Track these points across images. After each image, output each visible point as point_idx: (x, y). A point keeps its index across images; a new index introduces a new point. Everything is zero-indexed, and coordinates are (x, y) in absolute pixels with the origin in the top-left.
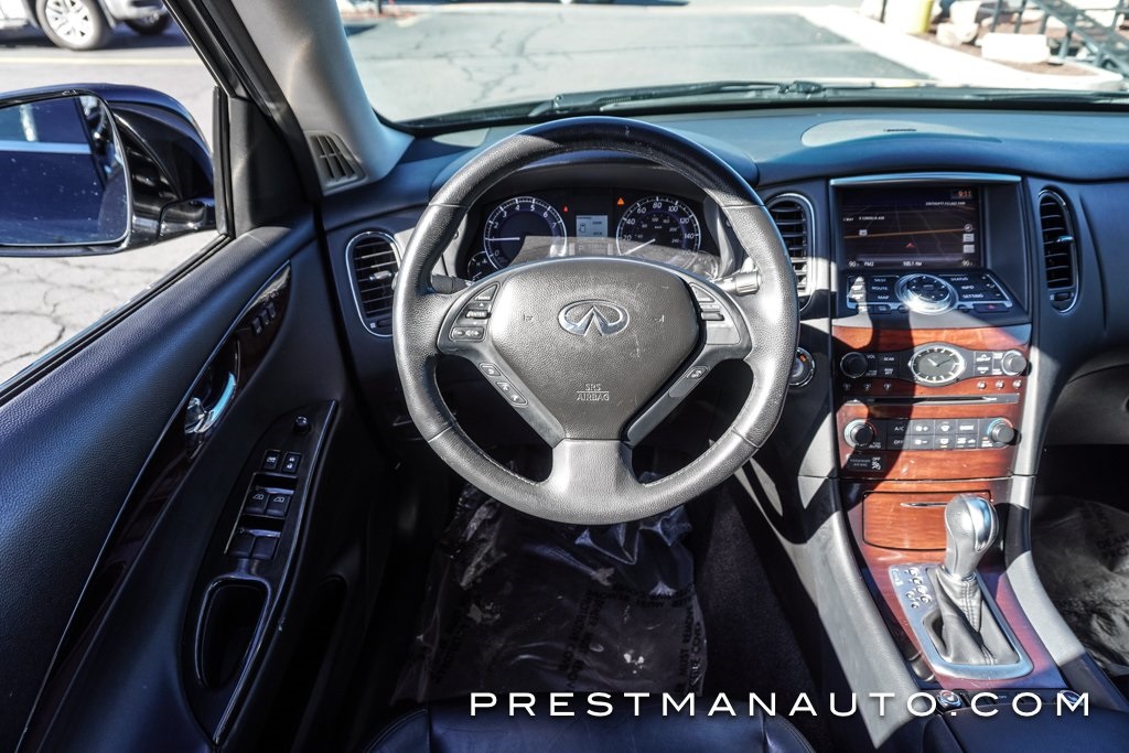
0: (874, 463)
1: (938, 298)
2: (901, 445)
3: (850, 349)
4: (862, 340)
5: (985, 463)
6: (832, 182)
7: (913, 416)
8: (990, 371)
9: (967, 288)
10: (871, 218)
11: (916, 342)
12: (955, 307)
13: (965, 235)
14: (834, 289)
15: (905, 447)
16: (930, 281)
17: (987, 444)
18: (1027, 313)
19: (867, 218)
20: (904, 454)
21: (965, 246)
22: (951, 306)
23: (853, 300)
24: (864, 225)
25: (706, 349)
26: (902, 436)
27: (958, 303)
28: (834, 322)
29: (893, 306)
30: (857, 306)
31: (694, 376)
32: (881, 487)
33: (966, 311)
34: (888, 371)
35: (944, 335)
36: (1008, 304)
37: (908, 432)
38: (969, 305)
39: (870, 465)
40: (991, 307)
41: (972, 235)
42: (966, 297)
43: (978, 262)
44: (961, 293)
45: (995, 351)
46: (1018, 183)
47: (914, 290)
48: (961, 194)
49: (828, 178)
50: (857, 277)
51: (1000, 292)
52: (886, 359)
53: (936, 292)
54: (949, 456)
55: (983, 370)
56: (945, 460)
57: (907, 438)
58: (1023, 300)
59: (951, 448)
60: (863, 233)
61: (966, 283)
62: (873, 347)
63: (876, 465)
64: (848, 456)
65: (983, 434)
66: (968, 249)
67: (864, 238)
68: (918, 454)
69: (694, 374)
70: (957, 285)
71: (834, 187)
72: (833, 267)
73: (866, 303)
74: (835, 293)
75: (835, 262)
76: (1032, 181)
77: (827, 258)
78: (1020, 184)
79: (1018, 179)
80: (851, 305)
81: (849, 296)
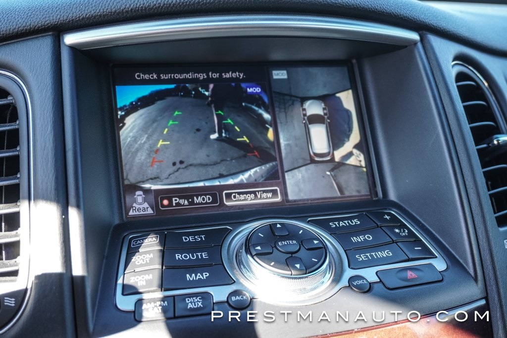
1: (309, 269)
6: (70, 39)
9: (361, 239)
12: (344, 282)
16: (291, 234)
18: (476, 280)
22: (337, 279)
23: (130, 290)
27: (349, 273)
29: (219, 294)
30: (139, 303)
33: (367, 290)
36: (440, 265)
38: (370, 274)
40: (410, 274)
42: (362, 257)
44: (351, 250)
46: (415, 43)
47: (259, 255)
49: (57, 31)
50: (146, 236)
51: (418, 242)
53: (303, 254)
58: (466, 262)
61: (357, 231)
70: (342, 235)
71: (75, 50)
72: (75, 217)
73: (160, 295)
74: (82, 278)
75: (78, 206)
76: (436, 42)
77: (57, 201)
78: (419, 45)
79: (414, 36)
80: (125, 303)
81: (120, 281)
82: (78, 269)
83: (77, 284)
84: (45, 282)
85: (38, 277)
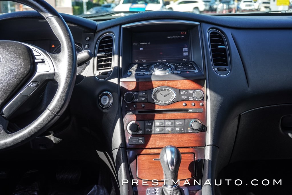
0: (140, 141)
2: (151, 132)
3: (127, 90)
4: (132, 87)
5: (190, 140)
6: (123, 26)
7: (155, 119)
8: (188, 98)
9: (180, 67)
10: (145, 43)
11: (154, 86)
12: (173, 72)
13: (184, 49)
14: (121, 66)
15: (153, 132)
17: (190, 131)
19: (143, 43)
20: (153, 136)
21: (184, 53)
25: (37, 74)
26: (151, 127)
28: (121, 80)
29: (146, 73)
30: (131, 74)
31: (32, 86)
32: (144, 152)
33: (177, 74)
34: (143, 99)
35: (166, 83)
36: (196, 71)
37: (153, 126)
38: (179, 72)
39: (138, 141)
40: (188, 72)
41: (187, 49)
42: (179, 69)
43: (189, 59)
44: (177, 68)
45: (190, 90)
46: (198, 25)
47: (156, 67)
48: (182, 33)
49: (121, 25)
50: (135, 64)
51: (194, 67)
52: (142, 94)
53: (165, 67)
54: (173, 137)
55: (184, 97)
56: (171, 138)
57: (153, 128)
59: (174, 133)
60: (141, 49)
61: (180, 65)
62: (137, 89)
63: (141, 142)
64: (129, 138)
65: (188, 126)
66: (185, 54)
67: (141, 51)
68: (159, 135)
69: (31, 84)
70: (176, 66)
71: (123, 28)
72: (121, 58)
73: (135, 73)
75: (122, 56)
76: (204, 25)
77: (118, 55)
78: (200, 25)
79: (198, 23)
80: (129, 74)
81: (129, 71)
83: (120, 69)
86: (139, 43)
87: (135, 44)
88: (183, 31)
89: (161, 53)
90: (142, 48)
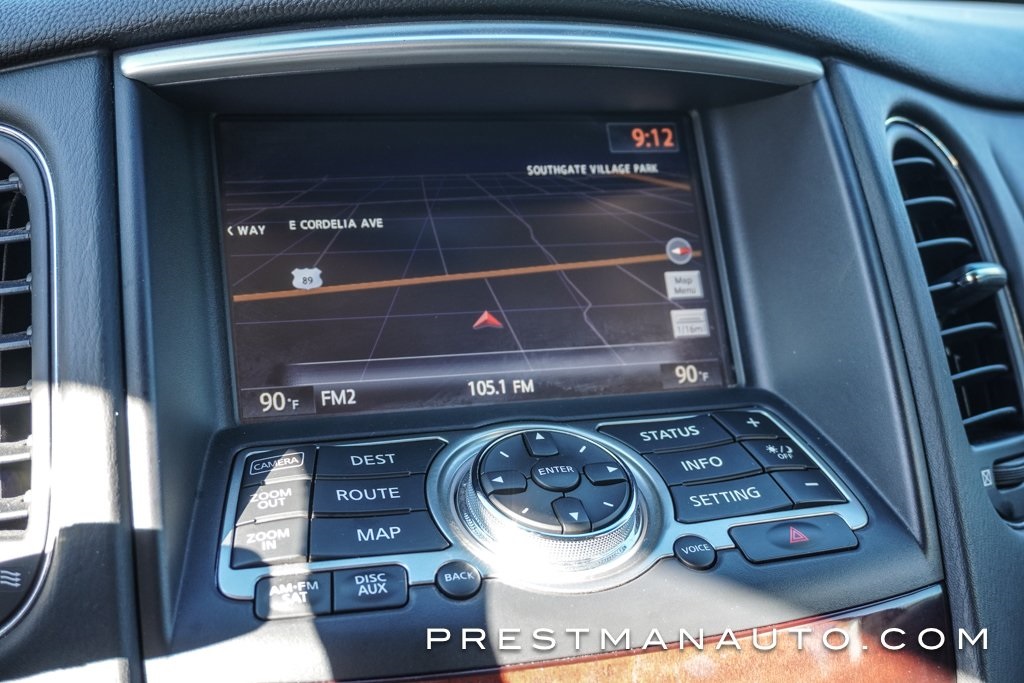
1: (595, 522)
6: (134, 65)
9: (700, 464)
10: (334, 224)
12: (666, 547)
13: (670, 277)
16: (564, 453)
18: (924, 547)
19: (319, 224)
21: (677, 315)
22: (650, 544)
23: (245, 559)
24: (310, 248)
27: (675, 531)
29: (420, 568)
30: (264, 584)
36: (854, 516)
38: (716, 534)
40: (795, 534)
41: (694, 275)
42: (701, 501)
43: (725, 367)
44: (681, 486)
47: (499, 493)
48: (639, 137)
49: (109, 48)
50: (278, 453)
51: (813, 471)
53: (585, 492)
58: (906, 513)
60: (306, 279)
61: (693, 449)
66: (687, 324)
67: (309, 300)
70: (663, 457)
71: (142, 86)
73: (303, 568)
74: (153, 535)
76: (854, 77)
78: (823, 85)
79: (812, 66)
80: (235, 584)
81: (226, 542)
82: (145, 517)
83: (141, 546)
84: (80, 540)
85: (66, 532)
86: (276, 225)
87: (243, 230)
88: (649, 118)
89: (485, 316)
90: (314, 273)
